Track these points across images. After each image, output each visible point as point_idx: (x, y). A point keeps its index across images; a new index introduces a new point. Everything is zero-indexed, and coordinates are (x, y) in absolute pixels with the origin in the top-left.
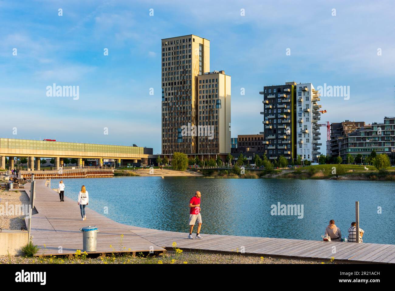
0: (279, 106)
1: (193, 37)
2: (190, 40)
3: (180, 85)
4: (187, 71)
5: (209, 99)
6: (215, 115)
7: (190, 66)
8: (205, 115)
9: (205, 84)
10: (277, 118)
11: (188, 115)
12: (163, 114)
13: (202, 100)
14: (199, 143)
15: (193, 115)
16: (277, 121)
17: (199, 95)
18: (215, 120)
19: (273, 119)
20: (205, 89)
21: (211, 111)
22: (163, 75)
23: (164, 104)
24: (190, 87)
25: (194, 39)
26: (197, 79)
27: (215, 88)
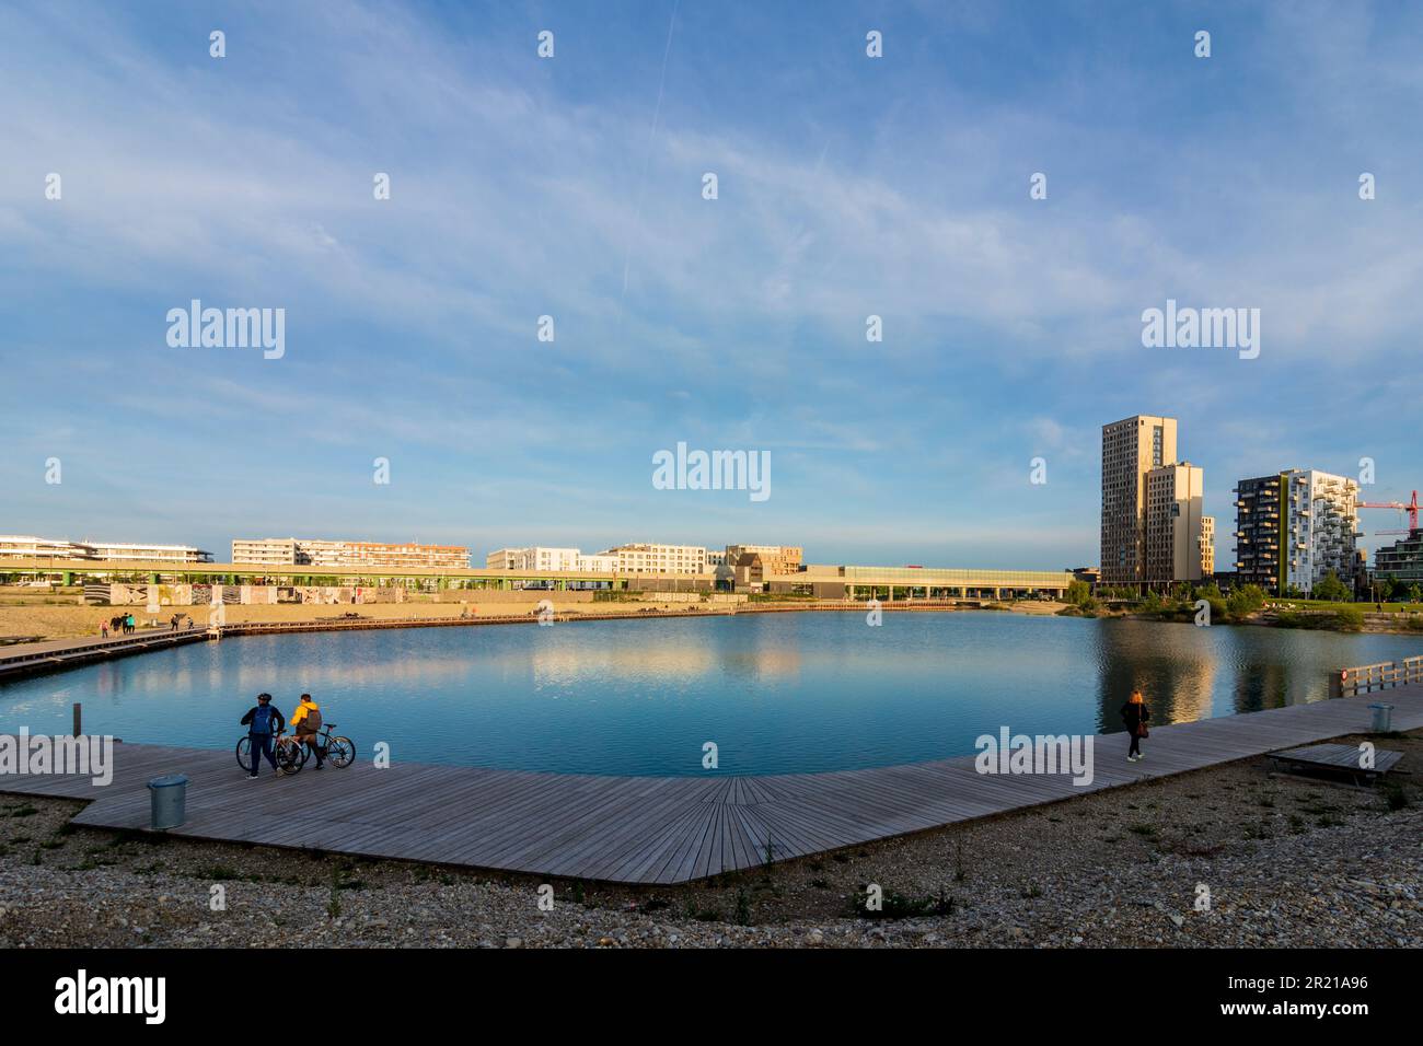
0: (1260, 509)
1: (1141, 418)
2: (1137, 423)
3: (1123, 487)
4: (1132, 467)
5: (1161, 504)
6: (1170, 526)
7: (1136, 460)
8: (1156, 527)
9: (1157, 483)
10: (1257, 526)
11: (1133, 528)
12: (1103, 528)
13: (1152, 505)
14: (1148, 566)
15: (1140, 527)
16: (1258, 533)
17: (1149, 498)
18: (1170, 533)
19: (1251, 529)
20: (1157, 490)
21: (1164, 521)
22: (1104, 474)
23: (1104, 514)
24: (1136, 488)
25: (1143, 422)
26: (1146, 476)
27: (1170, 488)
